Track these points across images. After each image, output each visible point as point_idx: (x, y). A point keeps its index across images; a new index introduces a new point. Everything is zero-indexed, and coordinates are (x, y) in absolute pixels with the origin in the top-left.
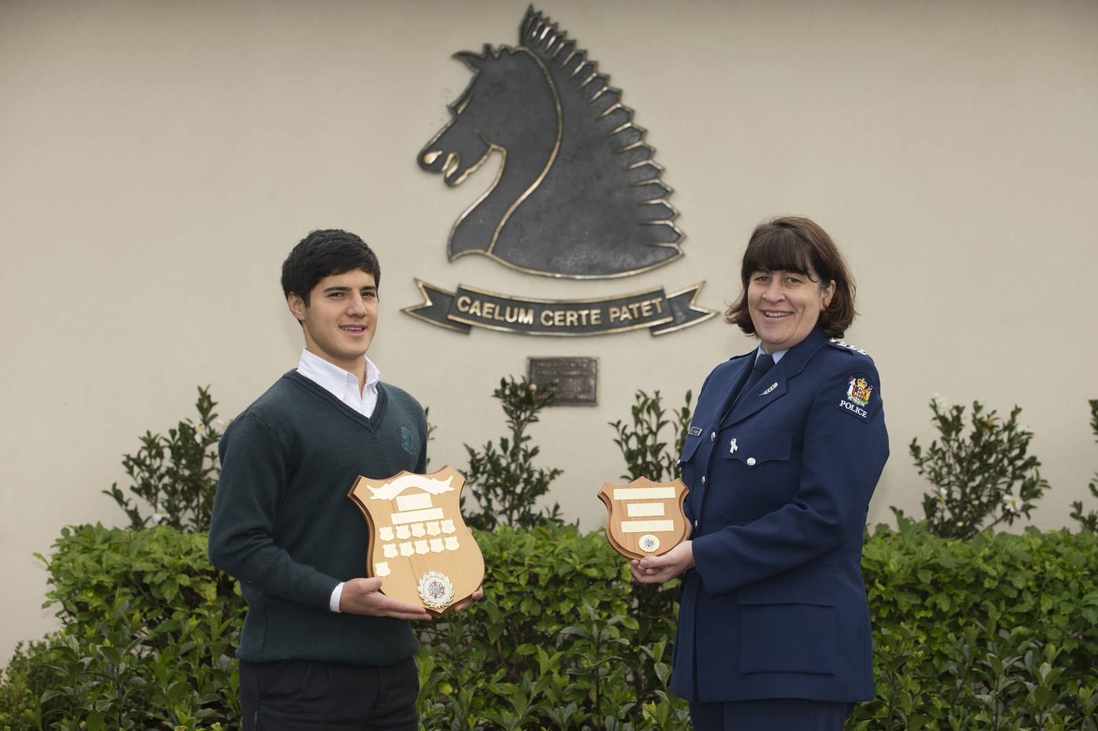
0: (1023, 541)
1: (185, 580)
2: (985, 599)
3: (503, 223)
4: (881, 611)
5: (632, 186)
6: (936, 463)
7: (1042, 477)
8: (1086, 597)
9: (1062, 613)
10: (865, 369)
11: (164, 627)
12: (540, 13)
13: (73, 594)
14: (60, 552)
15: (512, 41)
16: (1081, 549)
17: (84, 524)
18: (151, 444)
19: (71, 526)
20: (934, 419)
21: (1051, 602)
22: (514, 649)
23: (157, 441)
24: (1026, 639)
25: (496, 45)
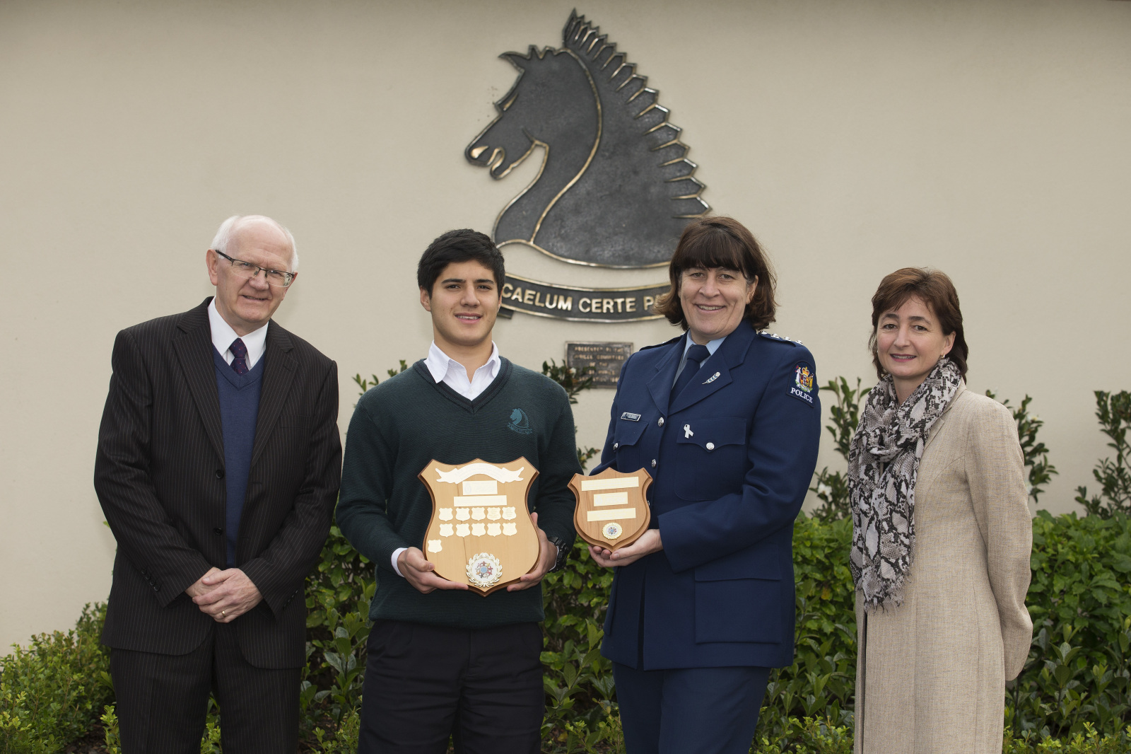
3: (544, 215)
5: (666, 182)
7: (1050, 463)
8: (1096, 579)
9: (1074, 593)
10: (805, 358)
12: (583, 17)
15: (556, 42)
16: (1090, 532)
21: (1063, 582)
22: (555, 620)
24: (1039, 618)
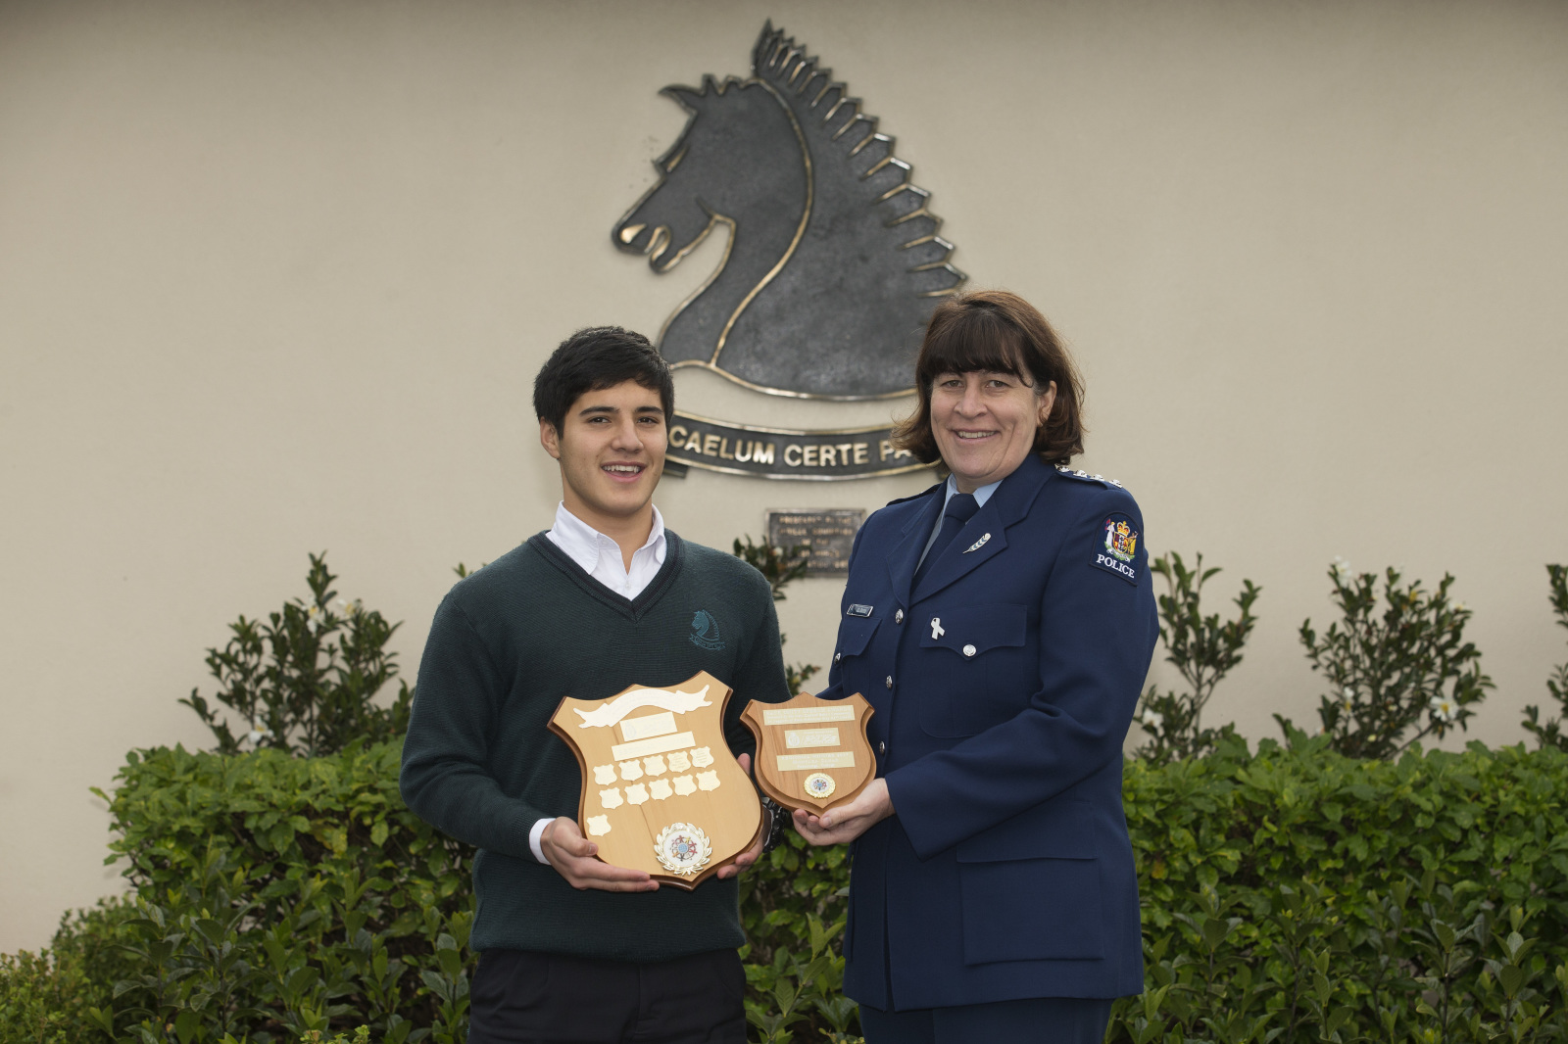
0: (1465, 761)
1: (303, 824)
2: (1416, 843)
3: (730, 324)
4: (1272, 860)
5: (910, 271)
6: (1336, 654)
7: (1483, 672)
8: (1556, 839)
9: (1525, 861)
10: (1123, 508)
11: (274, 888)
12: (781, 32)
13: (146, 845)
14: (125, 786)
15: (743, 70)
16: (1545, 771)
17: (157, 746)
18: (245, 633)
19: (139, 750)
20: (1335, 592)
21: (1508, 845)
22: (761, 918)
23: (253, 630)
24: (1474, 898)
25: (720, 77)
